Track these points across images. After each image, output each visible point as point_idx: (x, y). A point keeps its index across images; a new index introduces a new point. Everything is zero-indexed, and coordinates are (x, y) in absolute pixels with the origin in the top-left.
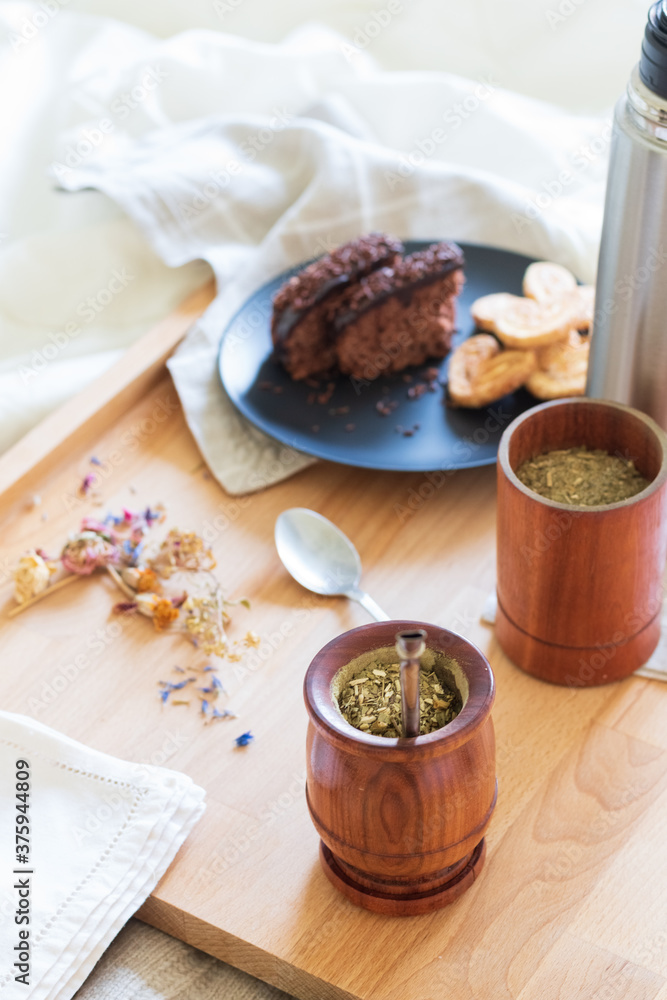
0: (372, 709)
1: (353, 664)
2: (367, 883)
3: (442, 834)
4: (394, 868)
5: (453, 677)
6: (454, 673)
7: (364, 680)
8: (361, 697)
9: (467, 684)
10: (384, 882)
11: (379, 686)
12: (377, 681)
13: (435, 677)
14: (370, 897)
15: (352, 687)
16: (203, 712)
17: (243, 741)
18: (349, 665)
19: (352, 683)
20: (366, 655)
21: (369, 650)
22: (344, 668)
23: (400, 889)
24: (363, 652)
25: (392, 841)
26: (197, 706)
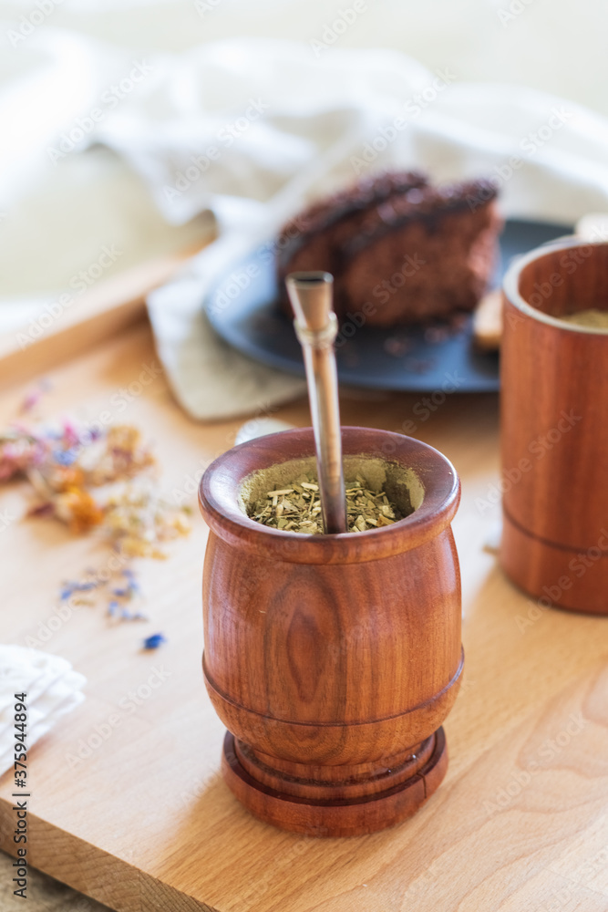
0: (292, 523)
1: (275, 469)
2: (274, 781)
3: (374, 696)
4: (306, 743)
5: (407, 493)
6: (409, 486)
7: (287, 491)
8: (280, 508)
9: (422, 492)
10: (297, 780)
11: (308, 500)
12: (305, 494)
13: (385, 499)
14: (277, 801)
15: (271, 499)
16: (109, 614)
17: (152, 643)
18: (269, 470)
19: (271, 494)
20: (294, 462)
21: (299, 457)
22: (260, 471)
23: (317, 791)
24: (291, 457)
25: (303, 698)
26: (102, 606)
